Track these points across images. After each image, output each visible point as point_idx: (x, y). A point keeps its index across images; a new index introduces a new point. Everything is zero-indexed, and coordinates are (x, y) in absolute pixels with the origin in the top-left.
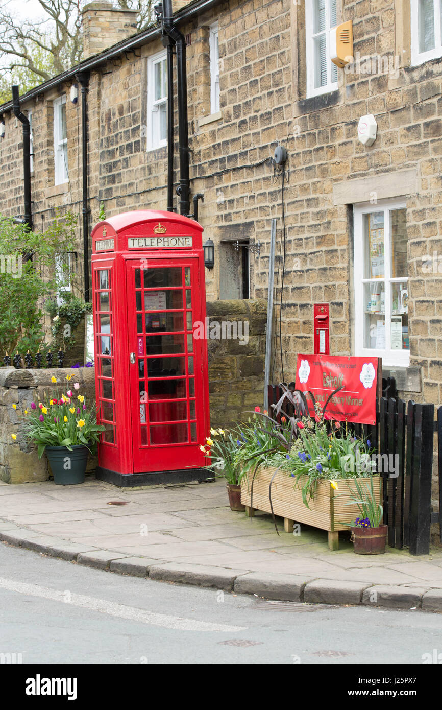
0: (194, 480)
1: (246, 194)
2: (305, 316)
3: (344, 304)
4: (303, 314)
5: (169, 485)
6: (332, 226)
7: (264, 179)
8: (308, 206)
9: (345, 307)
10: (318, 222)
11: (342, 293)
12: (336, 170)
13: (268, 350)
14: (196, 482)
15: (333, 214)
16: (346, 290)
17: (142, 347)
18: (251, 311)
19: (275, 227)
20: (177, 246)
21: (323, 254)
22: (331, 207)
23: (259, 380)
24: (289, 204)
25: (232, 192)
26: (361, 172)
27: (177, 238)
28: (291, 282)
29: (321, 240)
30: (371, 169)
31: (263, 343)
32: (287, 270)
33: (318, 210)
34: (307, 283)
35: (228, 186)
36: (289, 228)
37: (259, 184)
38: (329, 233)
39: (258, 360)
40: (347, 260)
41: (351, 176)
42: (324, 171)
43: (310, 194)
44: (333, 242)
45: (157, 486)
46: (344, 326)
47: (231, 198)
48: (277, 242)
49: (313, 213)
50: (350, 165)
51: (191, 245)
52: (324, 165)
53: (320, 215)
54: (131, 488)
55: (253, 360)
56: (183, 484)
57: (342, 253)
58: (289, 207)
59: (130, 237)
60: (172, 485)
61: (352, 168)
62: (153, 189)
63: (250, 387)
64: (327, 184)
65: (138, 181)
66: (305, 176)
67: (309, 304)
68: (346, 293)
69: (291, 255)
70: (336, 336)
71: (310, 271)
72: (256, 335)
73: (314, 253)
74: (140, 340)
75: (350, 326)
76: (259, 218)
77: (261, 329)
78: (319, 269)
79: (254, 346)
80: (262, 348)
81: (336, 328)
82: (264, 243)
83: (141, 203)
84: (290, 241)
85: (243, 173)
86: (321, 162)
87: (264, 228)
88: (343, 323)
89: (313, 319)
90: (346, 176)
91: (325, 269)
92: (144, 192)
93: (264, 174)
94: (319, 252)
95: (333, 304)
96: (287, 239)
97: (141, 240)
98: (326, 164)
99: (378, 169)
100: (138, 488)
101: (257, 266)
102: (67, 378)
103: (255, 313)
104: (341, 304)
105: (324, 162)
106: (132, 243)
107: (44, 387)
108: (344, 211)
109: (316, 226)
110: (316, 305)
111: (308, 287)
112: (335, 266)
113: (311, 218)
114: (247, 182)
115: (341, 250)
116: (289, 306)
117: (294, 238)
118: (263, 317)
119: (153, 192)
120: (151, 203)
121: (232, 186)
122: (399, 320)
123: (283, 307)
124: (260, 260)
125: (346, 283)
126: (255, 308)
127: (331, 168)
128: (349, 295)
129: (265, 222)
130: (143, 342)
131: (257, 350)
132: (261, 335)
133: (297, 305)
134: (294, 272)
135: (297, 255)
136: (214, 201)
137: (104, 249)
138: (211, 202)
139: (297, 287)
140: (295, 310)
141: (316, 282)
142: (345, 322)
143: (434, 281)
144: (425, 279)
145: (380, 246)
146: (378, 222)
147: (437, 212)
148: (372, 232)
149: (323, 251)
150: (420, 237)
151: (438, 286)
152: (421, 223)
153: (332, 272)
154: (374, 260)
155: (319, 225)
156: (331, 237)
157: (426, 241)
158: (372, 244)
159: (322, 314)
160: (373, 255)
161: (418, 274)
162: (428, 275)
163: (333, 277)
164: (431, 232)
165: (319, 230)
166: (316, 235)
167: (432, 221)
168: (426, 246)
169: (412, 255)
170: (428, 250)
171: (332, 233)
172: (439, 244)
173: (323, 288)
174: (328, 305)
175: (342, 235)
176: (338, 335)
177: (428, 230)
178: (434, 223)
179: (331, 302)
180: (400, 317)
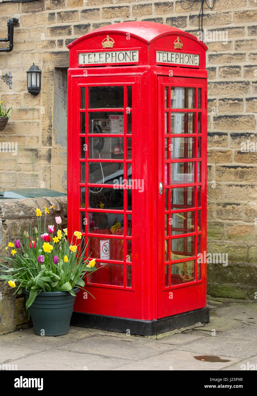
0: (198, 322)
4: (239, 143)
5: (183, 329)
8: (252, 34)
14: (200, 324)
17: (167, 176)
20: (188, 64)
25: (85, 17)
27: (189, 56)
28: (214, 111)
34: (247, 111)
35: (76, 11)
37: (145, 9)
47: (84, 22)
51: (198, 65)
54: (155, 337)
56: (192, 327)
60: (185, 329)
71: (255, 100)
97: (164, 55)
100: (161, 336)
107: (11, 221)
114: (119, 7)
117: (221, 65)
121: (84, 11)
130: (167, 169)
133: (226, 134)
134: (220, 100)
135: (227, 83)
136: (42, 26)
137: (104, 62)
138: (36, 27)
139: (225, 116)
140: (222, 139)
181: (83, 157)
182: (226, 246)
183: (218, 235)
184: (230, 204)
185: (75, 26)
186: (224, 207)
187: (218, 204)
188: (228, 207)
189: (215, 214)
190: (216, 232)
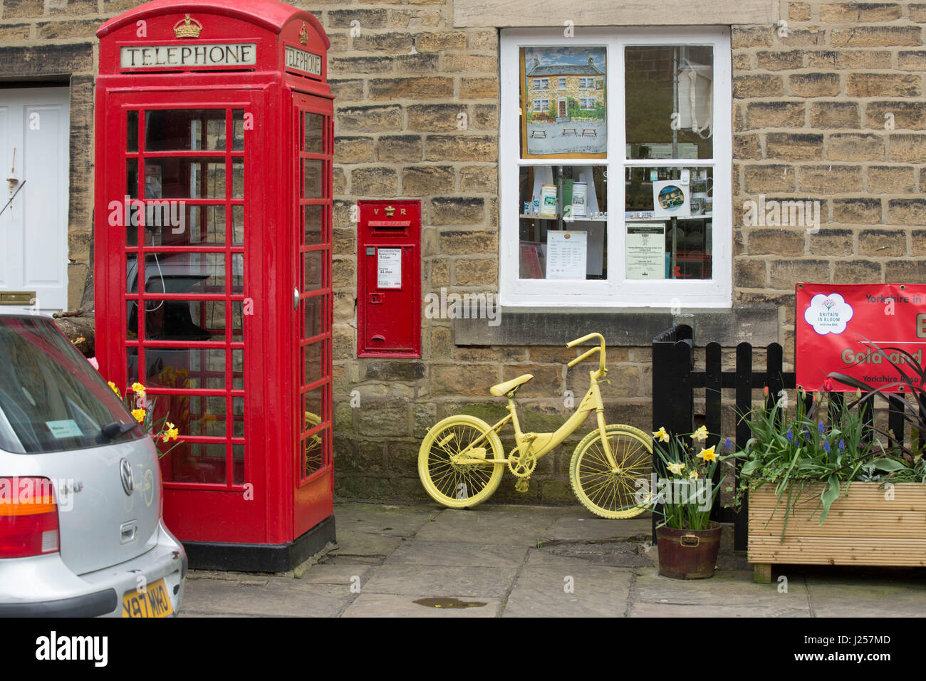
0: (328, 541)
6: (442, 64)
9: (487, 206)
10: (381, 54)
11: (475, 181)
15: (445, 41)
16: (494, 177)
21: (404, 113)
22: (436, 30)
29: (388, 90)
33: (382, 32)
38: (428, 75)
40: (497, 125)
44: (446, 91)
49: (359, 37)
53: (389, 41)
57: (480, 111)
68: (492, 184)
70: (454, 258)
71: (345, 142)
73: (365, 109)
78: (381, 139)
81: (453, 244)
89: (355, 228)
91: (411, 139)
94: (385, 107)
95: (440, 200)
104: (479, 202)
108: (492, 37)
109: (372, 60)
110: (364, 203)
111: (336, 171)
112: (452, 134)
115: (478, 106)
122: (659, 231)
125: (494, 164)
128: (498, 185)
141: (369, 160)
142: (490, 233)
143: (827, 168)
144: (797, 164)
145: (562, 104)
146: (557, 64)
147: (840, 59)
148: (530, 80)
149: (403, 106)
150: (780, 95)
151: (839, 175)
152: (785, 74)
153: (438, 144)
154: (536, 127)
155: (387, 58)
156: (438, 83)
157: (803, 103)
158: (530, 99)
159: (390, 218)
160: (535, 118)
161: (770, 155)
162: (808, 158)
163: (442, 153)
164: (820, 90)
165: (385, 67)
166: (373, 76)
167: (824, 71)
168: (801, 112)
169: (753, 123)
170: (808, 117)
171: (440, 74)
172: (848, 110)
173: (398, 172)
174: (417, 203)
175: (482, 80)
176: (460, 257)
177: (810, 86)
178: (832, 75)
179: (431, 197)
180: (663, 226)
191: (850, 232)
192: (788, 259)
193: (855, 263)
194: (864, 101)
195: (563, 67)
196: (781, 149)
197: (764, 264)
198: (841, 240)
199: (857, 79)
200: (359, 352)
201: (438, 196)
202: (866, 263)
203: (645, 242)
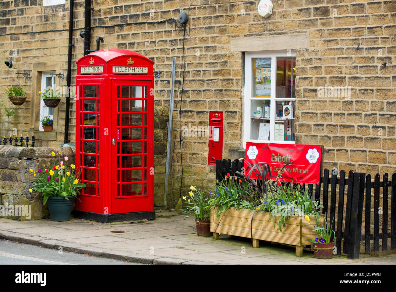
0: (145, 218)
1: (147, 40)
2: (200, 119)
3: (237, 112)
4: (199, 117)
5: (131, 221)
6: (228, 64)
7: (165, 32)
8: (206, 51)
9: (238, 115)
10: (215, 61)
11: (235, 105)
12: (234, 30)
13: (169, 139)
14: (146, 220)
15: (229, 57)
16: (239, 104)
17: (119, 135)
18: (159, 114)
19: (175, 62)
20: (139, 72)
21: (220, 82)
22: (228, 53)
23: (163, 158)
24: (188, 49)
25: (133, 38)
26: (257, 33)
27: (139, 68)
28: (189, 97)
29: (217, 73)
30: (265, 32)
31: (166, 135)
32: (185, 89)
33: (216, 54)
34: (204, 98)
35: (129, 34)
36: (188, 64)
37: (160, 34)
38: (225, 69)
39: (163, 145)
40: (241, 86)
41: (248, 35)
42: (223, 31)
43: (209, 44)
44: (229, 74)
45: (125, 222)
46: (236, 125)
47: (133, 41)
48: (176, 72)
49: (211, 55)
50: (248, 28)
51: (147, 73)
52: (223, 26)
53: (217, 57)
54: (109, 223)
55: (160, 144)
56: (139, 221)
57: (237, 81)
58: (188, 50)
59: (114, 66)
60: (133, 221)
61: (249, 30)
62: (51, 31)
63: (158, 162)
64: (224, 38)
65: (34, 25)
66: (204, 32)
67: (205, 111)
68: (239, 106)
69: (190, 80)
70: (230, 131)
71: (207, 91)
72: (161, 129)
73: (211, 80)
74: (118, 130)
75: (241, 125)
76: (159, 56)
77: (165, 125)
78: (215, 90)
79: (160, 136)
80: (165, 137)
81: (230, 127)
82: (163, 72)
83: (36, 40)
84: (189, 72)
85: (145, 26)
86: (219, 25)
87: (164, 62)
88: (236, 124)
89: (209, 121)
90: (243, 34)
91: (221, 90)
92: (40, 32)
93: (165, 28)
94: (216, 79)
95: (227, 112)
96: (186, 70)
97: (119, 68)
98: (225, 26)
99: (273, 32)
100: (114, 223)
101: (157, 85)
102: (60, 153)
103: (162, 115)
104: (235, 112)
105: (224, 25)
106: (116, 70)
107: (42, 159)
108: (240, 55)
109: (213, 63)
110: (211, 112)
111: (205, 101)
112: (230, 89)
113: (209, 58)
114: (148, 33)
115: (236, 79)
116: (186, 111)
117: (193, 70)
118: (166, 118)
119: (50, 33)
120: (47, 40)
121: (133, 34)
122: (282, 123)
123: (181, 112)
124: (159, 82)
125: (240, 99)
126: (161, 112)
127: (229, 29)
128: (241, 107)
129: (165, 58)
130: (119, 131)
131: (162, 138)
132: (164, 129)
133: (194, 111)
134: (192, 91)
135: (195, 80)
136: (114, 43)
137: (90, 72)
138: (111, 43)
139: (194, 100)
140: (192, 114)
141: (212, 98)
142: (238, 123)
143: (318, 101)
144: (311, 100)
145: (264, 77)
146: (263, 64)
147: (322, 61)
148: (257, 69)
149: (220, 79)
150: (307, 74)
151: (321, 104)
152: (308, 67)
153: (227, 92)
154: (258, 86)
155: (216, 63)
156: (227, 71)
157: (312, 77)
158: (257, 76)
159: (217, 118)
160: (258, 83)
161: (305, 96)
162: (313, 97)
163: (228, 95)
164: (317, 72)
165: (216, 66)
166: (214, 69)
167: (318, 66)
168: (312, 81)
169: (300, 85)
170: (314, 83)
171: (228, 68)
172: (324, 79)
173: (218, 102)
174: (222, 112)
175: (237, 70)
176: (231, 131)
177: (315, 71)
178: (320, 67)
179: (225, 111)
180: (283, 122)
181: (81, 124)
182: (193, 179)
183: (190, 173)
184: (195, 154)
185: (129, 43)
186: (192, 156)
187: (190, 154)
188: (194, 156)
189: (188, 160)
190: (189, 171)
191: (323, 125)
192: (308, 134)
193: (325, 136)
194: (328, 76)
195: (264, 65)
196: (307, 94)
197: (302, 136)
198: (321, 128)
199: (327, 68)
200: (209, 163)
201: (227, 110)
202: (327, 136)
203: (279, 127)
